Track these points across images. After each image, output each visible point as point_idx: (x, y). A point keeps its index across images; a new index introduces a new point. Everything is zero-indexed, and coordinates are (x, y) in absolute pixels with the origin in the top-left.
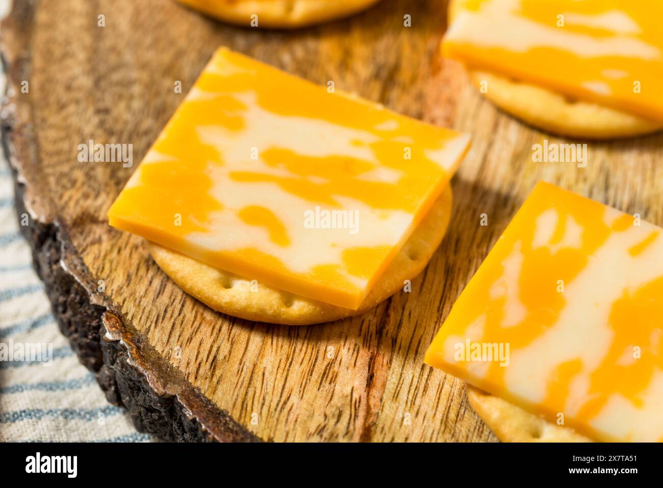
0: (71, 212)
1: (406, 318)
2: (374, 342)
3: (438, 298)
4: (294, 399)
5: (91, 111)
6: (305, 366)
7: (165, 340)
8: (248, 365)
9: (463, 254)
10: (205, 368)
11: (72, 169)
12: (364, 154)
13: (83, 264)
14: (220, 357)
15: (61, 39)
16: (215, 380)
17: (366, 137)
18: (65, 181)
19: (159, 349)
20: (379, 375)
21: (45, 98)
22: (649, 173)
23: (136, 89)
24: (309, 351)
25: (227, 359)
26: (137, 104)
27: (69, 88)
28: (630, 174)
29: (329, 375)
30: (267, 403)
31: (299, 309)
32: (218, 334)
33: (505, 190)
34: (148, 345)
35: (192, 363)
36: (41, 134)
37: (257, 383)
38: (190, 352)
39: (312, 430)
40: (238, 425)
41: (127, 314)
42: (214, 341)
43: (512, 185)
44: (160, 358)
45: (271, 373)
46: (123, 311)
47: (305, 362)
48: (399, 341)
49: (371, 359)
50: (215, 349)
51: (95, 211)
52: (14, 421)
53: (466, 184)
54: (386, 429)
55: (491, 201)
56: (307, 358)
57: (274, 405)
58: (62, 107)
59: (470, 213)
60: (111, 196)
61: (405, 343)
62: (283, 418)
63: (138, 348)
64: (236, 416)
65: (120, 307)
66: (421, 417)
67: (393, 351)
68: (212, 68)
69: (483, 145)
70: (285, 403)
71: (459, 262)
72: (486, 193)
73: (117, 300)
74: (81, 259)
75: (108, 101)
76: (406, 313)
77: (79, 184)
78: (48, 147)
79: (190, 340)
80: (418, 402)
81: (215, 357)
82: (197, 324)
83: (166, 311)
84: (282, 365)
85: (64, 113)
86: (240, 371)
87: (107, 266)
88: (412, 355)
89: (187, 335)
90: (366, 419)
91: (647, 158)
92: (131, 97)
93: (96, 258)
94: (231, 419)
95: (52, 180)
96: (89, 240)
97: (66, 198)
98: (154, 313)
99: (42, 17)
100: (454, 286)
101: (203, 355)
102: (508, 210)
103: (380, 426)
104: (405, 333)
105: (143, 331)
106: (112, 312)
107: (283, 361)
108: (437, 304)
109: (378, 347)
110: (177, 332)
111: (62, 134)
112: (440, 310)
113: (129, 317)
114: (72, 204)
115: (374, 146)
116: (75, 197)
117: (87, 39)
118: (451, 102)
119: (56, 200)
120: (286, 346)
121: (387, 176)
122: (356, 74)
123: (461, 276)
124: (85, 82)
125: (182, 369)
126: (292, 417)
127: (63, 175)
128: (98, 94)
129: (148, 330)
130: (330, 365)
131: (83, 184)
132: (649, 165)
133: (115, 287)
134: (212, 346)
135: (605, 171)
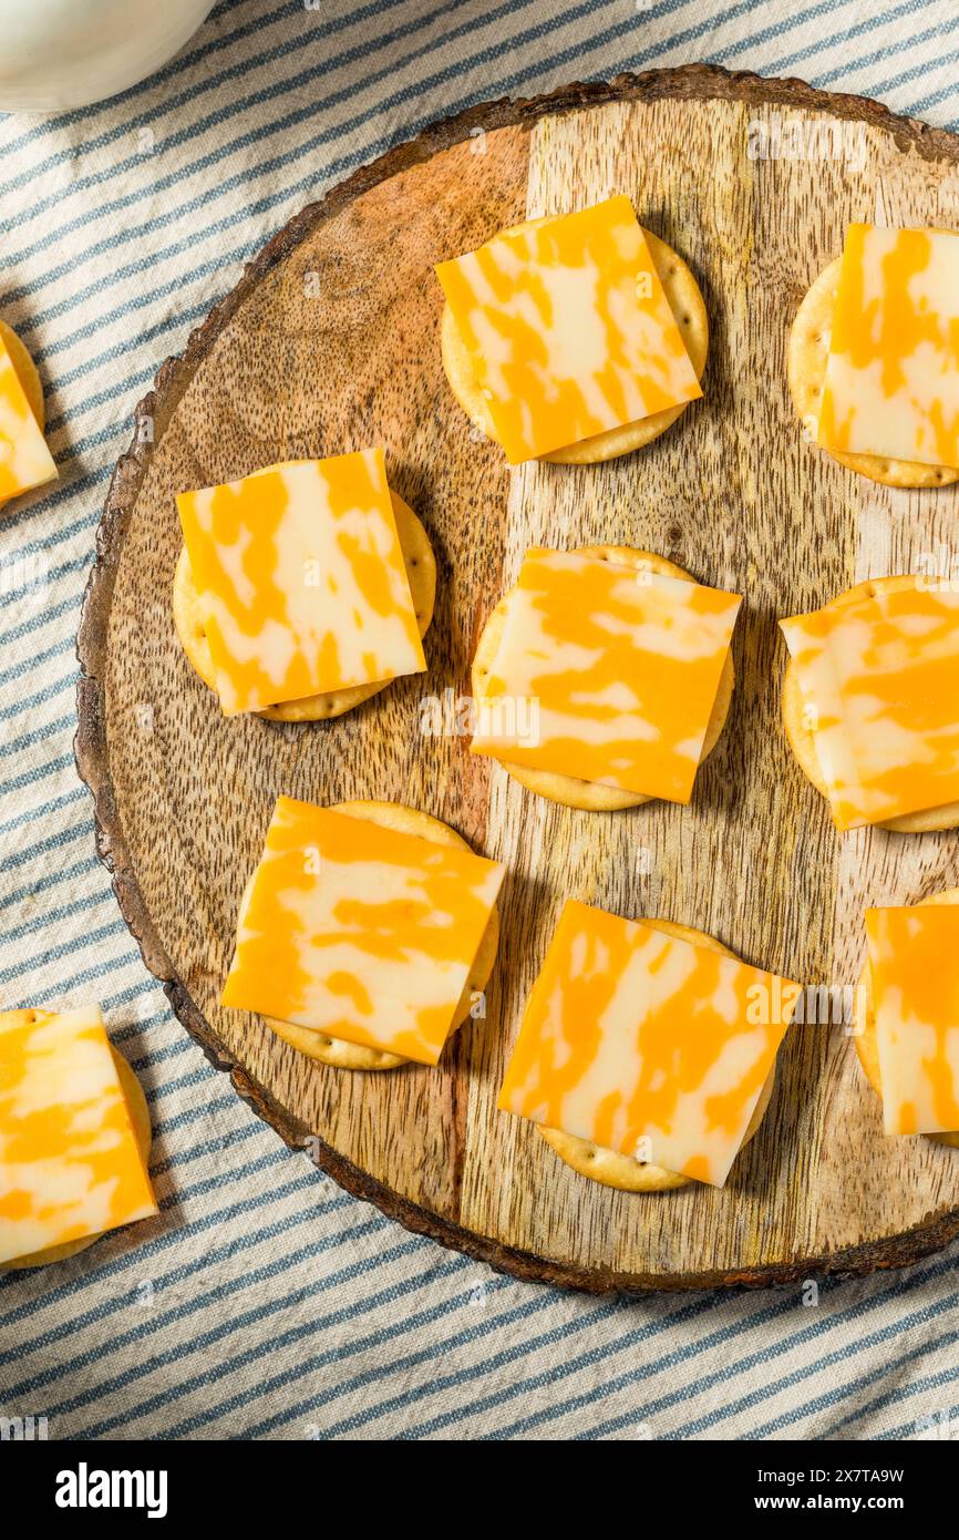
0: (184, 965)
1: (475, 1036)
2: (453, 1068)
3: (499, 1010)
4: (398, 1136)
5: (177, 843)
6: (402, 1102)
7: (286, 1092)
8: (356, 1104)
9: (513, 960)
10: (323, 1115)
11: (174, 916)
12: (419, 895)
13: (205, 1022)
14: (333, 1102)
15: (133, 759)
16: (333, 1126)
18: (171, 930)
19: (283, 1102)
20: (461, 1101)
21: (135, 835)
22: (661, 837)
23: (211, 810)
24: (403, 1083)
25: (338, 1104)
26: (214, 829)
27: (152, 819)
29: (422, 1109)
30: (377, 1144)
31: (387, 1061)
32: (327, 1079)
33: (540, 879)
34: (273, 1099)
35: (312, 1112)
36: (141, 879)
37: (366, 1124)
38: (307, 1101)
39: (416, 1165)
40: (358, 1170)
41: (250, 1069)
42: (325, 1087)
43: (547, 870)
44: (285, 1111)
45: (376, 1113)
46: (247, 1067)
47: (401, 1095)
48: (472, 1061)
49: (453, 1084)
50: (327, 1094)
51: (203, 960)
52: (173, 1129)
54: (474, 1153)
55: (530, 892)
56: (402, 1091)
57: (383, 1145)
58: (153, 843)
60: (214, 942)
61: (478, 1064)
62: (392, 1157)
63: (266, 1103)
64: (354, 1161)
65: (243, 1063)
66: (499, 1138)
67: (469, 1074)
68: (275, 821)
70: (391, 1141)
71: (511, 967)
72: (526, 883)
73: (240, 1056)
74: (203, 1016)
75: (189, 833)
76: (475, 1031)
77: (184, 933)
78: (151, 894)
79: (306, 1087)
80: (495, 1124)
81: (329, 1103)
82: (308, 1071)
83: (281, 1062)
84: (383, 1102)
85: (155, 851)
86: (351, 1114)
87: (225, 1020)
88: (484, 1076)
89: (302, 1086)
90: (456, 1148)
92: (209, 822)
93: (214, 1014)
94: (352, 1164)
95: (160, 930)
96: (205, 994)
97: (176, 951)
98: (272, 1064)
99: (111, 734)
100: (510, 995)
101: (320, 1101)
102: (546, 900)
103: (469, 1152)
104: (476, 1053)
105: (267, 1086)
106: (238, 1069)
107: (384, 1098)
108: (498, 1015)
109: (457, 1071)
110: (294, 1083)
111: (158, 876)
112: (502, 1023)
113: (253, 1072)
114: (182, 955)
115: (426, 885)
116: (184, 949)
117: (157, 757)
118: (484, 779)
119: (169, 953)
120: (383, 1083)
121: (442, 919)
122: (397, 758)
123: (515, 983)
124: (165, 809)
125: (305, 1119)
126: (399, 1155)
127: (169, 924)
128: (179, 824)
129: (271, 1083)
130: (421, 1096)
131: (187, 931)
132: (661, 827)
133: (235, 1042)
134: (324, 1093)
135: (624, 841)
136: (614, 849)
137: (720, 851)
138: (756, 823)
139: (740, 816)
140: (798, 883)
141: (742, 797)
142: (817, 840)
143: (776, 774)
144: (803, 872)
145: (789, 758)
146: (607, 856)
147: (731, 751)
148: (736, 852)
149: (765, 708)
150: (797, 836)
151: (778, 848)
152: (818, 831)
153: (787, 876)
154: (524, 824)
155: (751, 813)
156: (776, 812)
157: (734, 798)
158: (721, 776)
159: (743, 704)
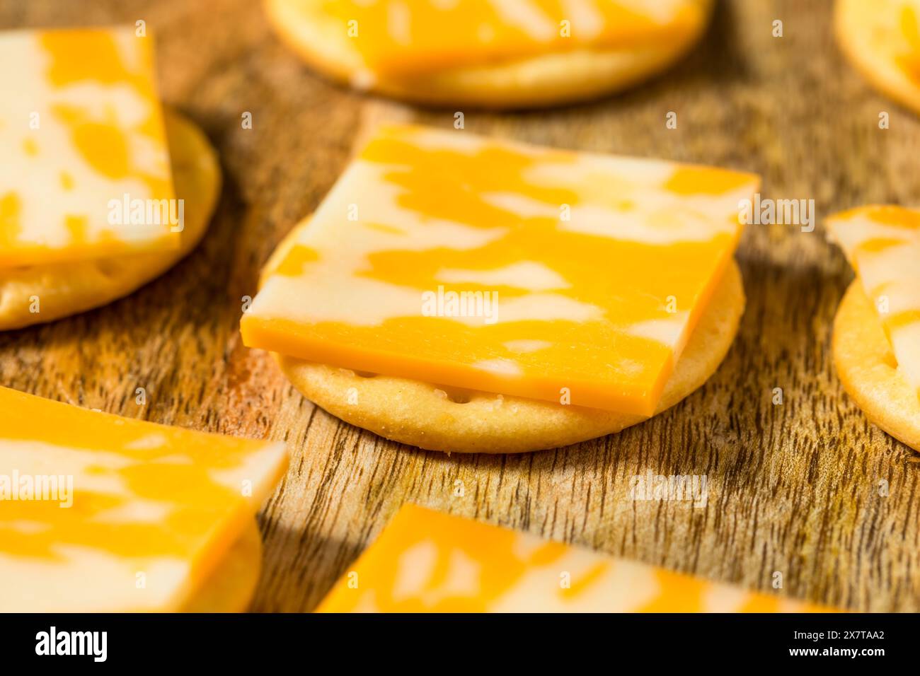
12: (109, 485)
17: (112, 460)
22: (596, 498)
28: (564, 501)
33: (353, 538)
43: (367, 530)
53: (290, 533)
55: (331, 553)
59: (296, 575)
69: (317, 477)
72: (322, 544)
91: (592, 478)
115: (123, 472)
121: (146, 512)
132: (596, 487)
135: (522, 500)
136: (504, 510)
137: (711, 522)
138: (782, 492)
139: (750, 481)
140: (866, 565)
141: (756, 461)
142: (904, 516)
143: (822, 438)
144: (876, 554)
145: (846, 422)
146: (488, 515)
147: (735, 408)
148: (741, 524)
149: (800, 364)
150: (863, 513)
151: (825, 523)
152: (903, 507)
153: (843, 558)
154: (332, 474)
155: (773, 480)
156: (821, 482)
157: (741, 459)
158: (715, 434)
159: (758, 360)
